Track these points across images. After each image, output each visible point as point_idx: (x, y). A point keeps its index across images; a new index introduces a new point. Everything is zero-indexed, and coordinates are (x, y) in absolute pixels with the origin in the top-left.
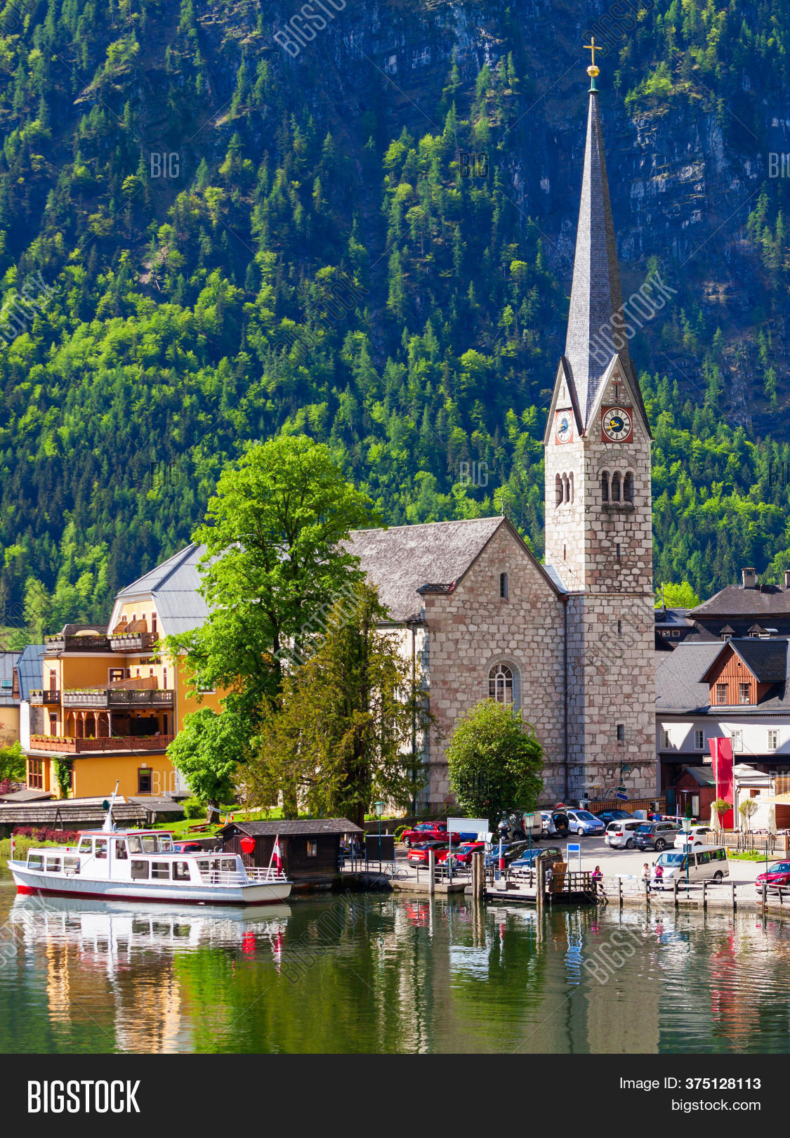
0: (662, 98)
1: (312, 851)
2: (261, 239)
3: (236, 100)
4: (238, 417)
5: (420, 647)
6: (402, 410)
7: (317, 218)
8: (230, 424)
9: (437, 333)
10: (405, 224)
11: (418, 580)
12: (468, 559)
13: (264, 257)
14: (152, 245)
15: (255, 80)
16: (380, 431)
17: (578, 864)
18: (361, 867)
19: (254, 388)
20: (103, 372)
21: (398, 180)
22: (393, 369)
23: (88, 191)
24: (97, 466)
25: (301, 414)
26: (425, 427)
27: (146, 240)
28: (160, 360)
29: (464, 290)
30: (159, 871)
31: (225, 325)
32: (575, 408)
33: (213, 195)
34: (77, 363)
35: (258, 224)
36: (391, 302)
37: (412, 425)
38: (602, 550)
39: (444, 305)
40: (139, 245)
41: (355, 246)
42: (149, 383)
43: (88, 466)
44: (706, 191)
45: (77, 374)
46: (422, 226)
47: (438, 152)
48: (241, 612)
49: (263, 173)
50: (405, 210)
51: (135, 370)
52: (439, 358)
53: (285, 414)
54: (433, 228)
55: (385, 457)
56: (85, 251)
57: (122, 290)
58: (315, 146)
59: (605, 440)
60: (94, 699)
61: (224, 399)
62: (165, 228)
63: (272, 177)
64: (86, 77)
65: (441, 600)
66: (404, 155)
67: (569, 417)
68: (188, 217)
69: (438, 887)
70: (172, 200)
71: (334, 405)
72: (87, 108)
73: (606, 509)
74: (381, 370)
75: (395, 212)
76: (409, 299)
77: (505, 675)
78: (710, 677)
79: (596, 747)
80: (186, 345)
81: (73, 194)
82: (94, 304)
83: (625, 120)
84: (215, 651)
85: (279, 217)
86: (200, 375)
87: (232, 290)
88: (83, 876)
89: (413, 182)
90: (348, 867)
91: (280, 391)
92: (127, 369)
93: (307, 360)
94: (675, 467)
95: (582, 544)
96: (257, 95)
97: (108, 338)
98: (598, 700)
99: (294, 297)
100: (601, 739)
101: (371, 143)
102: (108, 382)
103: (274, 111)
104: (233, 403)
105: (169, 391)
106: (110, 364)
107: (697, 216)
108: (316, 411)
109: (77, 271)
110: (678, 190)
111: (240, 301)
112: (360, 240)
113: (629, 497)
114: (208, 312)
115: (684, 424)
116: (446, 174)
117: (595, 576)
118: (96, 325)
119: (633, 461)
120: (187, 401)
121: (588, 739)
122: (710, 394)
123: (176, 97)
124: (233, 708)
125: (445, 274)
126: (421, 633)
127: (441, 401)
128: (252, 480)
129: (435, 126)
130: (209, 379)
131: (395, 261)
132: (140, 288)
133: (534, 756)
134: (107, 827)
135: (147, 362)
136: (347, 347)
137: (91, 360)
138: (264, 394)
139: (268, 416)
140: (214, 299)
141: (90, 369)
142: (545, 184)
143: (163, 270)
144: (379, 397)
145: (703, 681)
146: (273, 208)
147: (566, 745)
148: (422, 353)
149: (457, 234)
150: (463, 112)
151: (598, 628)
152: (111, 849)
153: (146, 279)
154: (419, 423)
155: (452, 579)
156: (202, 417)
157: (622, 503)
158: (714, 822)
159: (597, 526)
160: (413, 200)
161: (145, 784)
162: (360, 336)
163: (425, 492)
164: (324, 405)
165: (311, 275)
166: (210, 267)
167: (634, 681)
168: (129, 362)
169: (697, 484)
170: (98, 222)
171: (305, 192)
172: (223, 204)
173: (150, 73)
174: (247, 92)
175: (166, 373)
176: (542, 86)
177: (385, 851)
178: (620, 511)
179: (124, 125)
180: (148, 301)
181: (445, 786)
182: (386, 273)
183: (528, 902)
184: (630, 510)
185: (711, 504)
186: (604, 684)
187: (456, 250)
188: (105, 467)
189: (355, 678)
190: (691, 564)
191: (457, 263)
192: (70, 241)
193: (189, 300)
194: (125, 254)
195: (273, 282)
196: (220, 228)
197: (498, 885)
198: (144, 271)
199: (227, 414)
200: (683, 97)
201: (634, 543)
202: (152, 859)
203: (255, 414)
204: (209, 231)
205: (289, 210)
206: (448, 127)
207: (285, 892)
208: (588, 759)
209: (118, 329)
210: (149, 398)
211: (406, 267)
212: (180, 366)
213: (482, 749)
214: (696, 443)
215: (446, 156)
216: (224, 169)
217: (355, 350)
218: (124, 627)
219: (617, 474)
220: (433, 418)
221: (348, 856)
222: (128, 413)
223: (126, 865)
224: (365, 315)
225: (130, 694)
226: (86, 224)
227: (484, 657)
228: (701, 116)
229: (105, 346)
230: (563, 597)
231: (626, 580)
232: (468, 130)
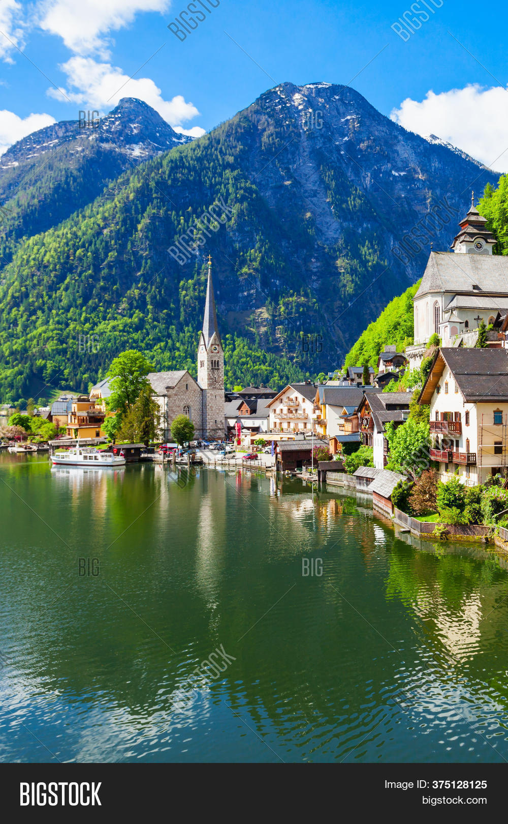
0: (246, 273)
1: (133, 451)
2: (149, 303)
3: (142, 269)
4: (143, 345)
5: (166, 402)
6: (184, 344)
7: (163, 299)
8: (141, 347)
9: (192, 326)
10: (184, 301)
11: (166, 385)
12: (178, 380)
13: (150, 307)
14: (121, 303)
15: (147, 264)
16: (178, 349)
17: (199, 454)
18: (146, 455)
19: (147, 338)
20: (108, 333)
21: (183, 290)
22: (181, 335)
23: (104, 289)
24: (107, 356)
25: (159, 344)
26: (189, 348)
27: (120, 302)
28: (123, 331)
29: (199, 317)
30: (90, 458)
31: (140, 323)
32: (205, 345)
33: (137, 292)
34: (102, 331)
35: (148, 299)
36: (181, 319)
37: (186, 348)
38: (211, 379)
39: (194, 320)
40: (118, 303)
41: (172, 306)
42: (120, 336)
43: (105, 355)
44: (256, 296)
45: (102, 334)
46: (189, 301)
47: (193, 284)
48: (119, 393)
49: (149, 287)
50: (184, 297)
51: (117, 333)
52: (193, 332)
53: (155, 344)
54: (191, 302)
55: (180, 355)
56: (104, 304)
57: (114, 314)
58: (162, 282)
59: (212, 352)
60: (84, 414)
61: (140, 341)
62: (124, 299)
63: (151, 288)
64: (103, 261)
65: (171, 390)
66: (184, 284)
67: (204, 346)
68: (130, 297)
69: (165, 460)
70: (126, 293)
71: (167, 343)
72: (104, 268)
73: (212, 369)
74: (179, 335)
75: (182, 298)
76: (186, 318)
77: (187, 409)
78: (239, 408)
79: (210, 425)
80: (130, 327)
81: (100, 290)
82: (106, 317)
83: (237, 278)
84: (112, 403)
85: (153, 298)
86: (134, 335)
87: (141, 315)
88: (70, 460)
89: (186, 291)
90: (143, 455)
91: (154, 339)
92: (115, 333)
93: (160, 332)
94: (248, 359)
95: (207, 377)
96: (147, 268)
97: (110, 325)
98: (210, 414)
99: (157, 317)
100: (211, 423)
101: (176, 281)
102: (110, 336)
103: (152, 272)
104: (142, 341)
105: (126, 338)
106: (110, 331)
107: (254, 301)
108: (162, 344)
109: (102, 309)
110: (250, 295)
111: (144, 317)
112: (173, 304)
113: (218, 366)
114: (135, 319)
115: (251, 349)
116: (194, 290)
117: (210, 385)
118: (107, 322)
119: (219, 358)
120: (130, 341)
121: (208, 423)
122: (257, 341)
123: (127, 267)
124: (117, 417)
125: (194, 313)
126: (166, 398)
127: (193, 342)
128: (122, 360)
129: (192, 278)
130: (136, 336)
131: (182, 309)
132: (118, 313)
133: (192, 428)
134: (78, 446)
135: (120, 331)
136: (170, 329)
137: (105, 330)
138: (150, 340)
139: (151, 345)
140: (137, 317)
141: (105, 332)
142: (218, 293)
143: (124, 309)
144: (178, 341)
145: (237, 409)
146: (152, 295)
147: (203, 425)
148: (188, 331)
149: (197, 304)
150: (199, 274)
151: (210, 397)
152: (78, 453)
153: (120, 311)
154: (188, 347)
155: (174, 385)
156: (134, 345)
157: (216, 367)
158: (236, 443)
159: (210, 373)
160: (186, 295)
161: (98, 435)
162: (173, 327)
163: (189, 363)
164: (164, 343)
165: (161, 312)
166: (136, 309)
167: (219, 410)
168: (115, 331)
169: (253, 363)
170: (107, 297)
171: (160, 292)
172: (139, 294)
173: (120, 261)
174: (145, 267)
175: (125, 334)
176: (218, 269)
177: (152, 452)
178: (216, 369)
179: (113, 273)
180: (120, 316)
181: (171, 435)
182: (180, 312)
183: (186, 464)
184: (218, 369)
185: (256, 367)
186: (212, 410)
187: (197, 307)
188: (109, 356)
189: (146, 409)
190: (252, 381)
191: (197, 310)
192: (100, 301)
193: (131, 316)
194: (114, 305)
195: (152, 313)
196: (138, 300)
197: (178, 460)
198: (119, 309)
199: (141, 344)
200: (251, 274)
201: (219, 377)
202: (88, 455)
203: (147, 344)
204: (136, 300)
205: (156, 296)
206: (195, 278)
207: (124, 462)
208: (208, 428)
209: (113, 323)
210: (121, 340)
211: (185, 311)
212: (128, 332)
213: (179, 426)
214: (253, 353)
215: (195, 285)
216: (139, 285)
217: (172, 330)
218: (93, 396)
219: (215, 361)
220: (191, 346)
221: (142, 452)
222: (115, 343)
223: (82, 457)
224: (175, 322)
225: (94, 413)
226: (104, 297)
227: (182, 404)
228: (255, 278)
229: (109, 327)
230: (202, 390)
231: (217, 385)
232: (200, 279)
